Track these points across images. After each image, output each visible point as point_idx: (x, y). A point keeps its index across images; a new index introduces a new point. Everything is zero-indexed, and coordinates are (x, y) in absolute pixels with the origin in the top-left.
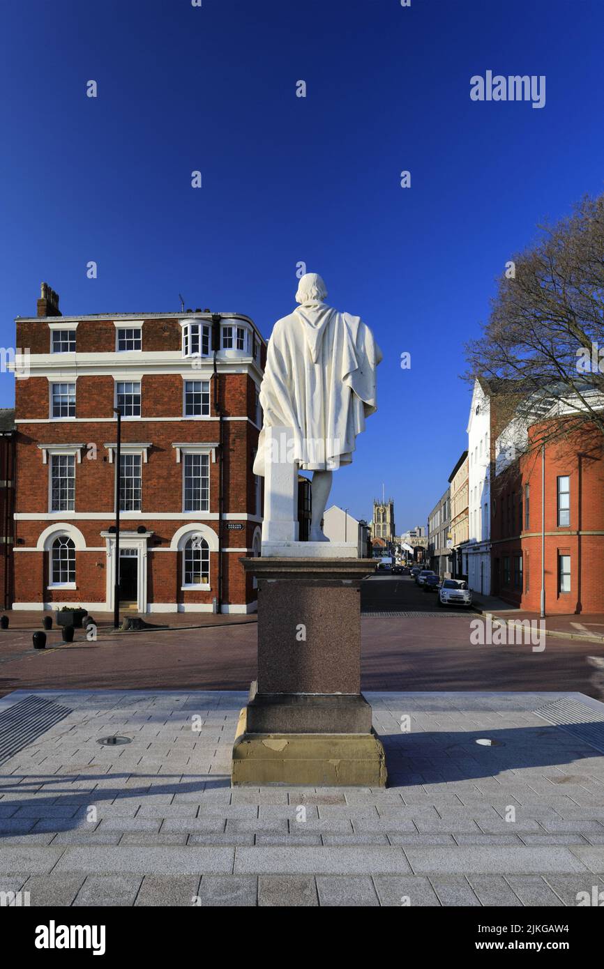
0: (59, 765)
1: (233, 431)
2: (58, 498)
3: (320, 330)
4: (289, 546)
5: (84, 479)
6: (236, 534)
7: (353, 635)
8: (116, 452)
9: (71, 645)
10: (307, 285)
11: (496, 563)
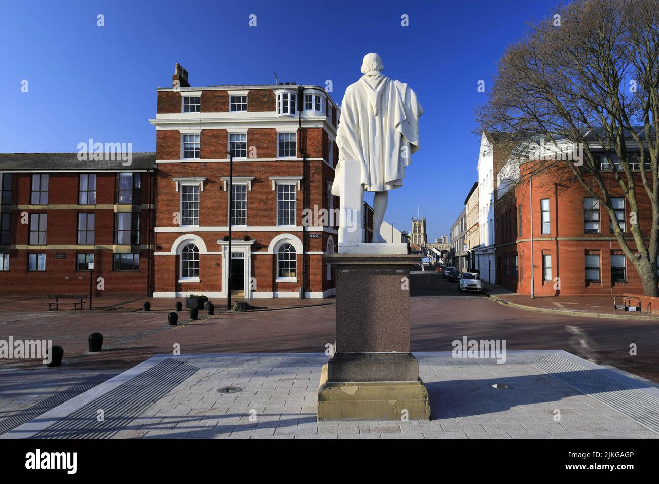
0: (189, 409)
1: (313, 168)
2: (186, 216)
3: (379, 92)
4: (358, 246)
5: (205, 202)
6: (316, 241)
7: (404, 310)
8: (229, 183)
9: (196, 322)
10: (369, 62)
11: (499, 261)
